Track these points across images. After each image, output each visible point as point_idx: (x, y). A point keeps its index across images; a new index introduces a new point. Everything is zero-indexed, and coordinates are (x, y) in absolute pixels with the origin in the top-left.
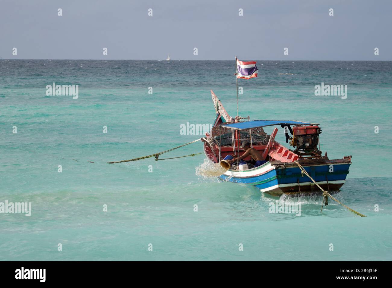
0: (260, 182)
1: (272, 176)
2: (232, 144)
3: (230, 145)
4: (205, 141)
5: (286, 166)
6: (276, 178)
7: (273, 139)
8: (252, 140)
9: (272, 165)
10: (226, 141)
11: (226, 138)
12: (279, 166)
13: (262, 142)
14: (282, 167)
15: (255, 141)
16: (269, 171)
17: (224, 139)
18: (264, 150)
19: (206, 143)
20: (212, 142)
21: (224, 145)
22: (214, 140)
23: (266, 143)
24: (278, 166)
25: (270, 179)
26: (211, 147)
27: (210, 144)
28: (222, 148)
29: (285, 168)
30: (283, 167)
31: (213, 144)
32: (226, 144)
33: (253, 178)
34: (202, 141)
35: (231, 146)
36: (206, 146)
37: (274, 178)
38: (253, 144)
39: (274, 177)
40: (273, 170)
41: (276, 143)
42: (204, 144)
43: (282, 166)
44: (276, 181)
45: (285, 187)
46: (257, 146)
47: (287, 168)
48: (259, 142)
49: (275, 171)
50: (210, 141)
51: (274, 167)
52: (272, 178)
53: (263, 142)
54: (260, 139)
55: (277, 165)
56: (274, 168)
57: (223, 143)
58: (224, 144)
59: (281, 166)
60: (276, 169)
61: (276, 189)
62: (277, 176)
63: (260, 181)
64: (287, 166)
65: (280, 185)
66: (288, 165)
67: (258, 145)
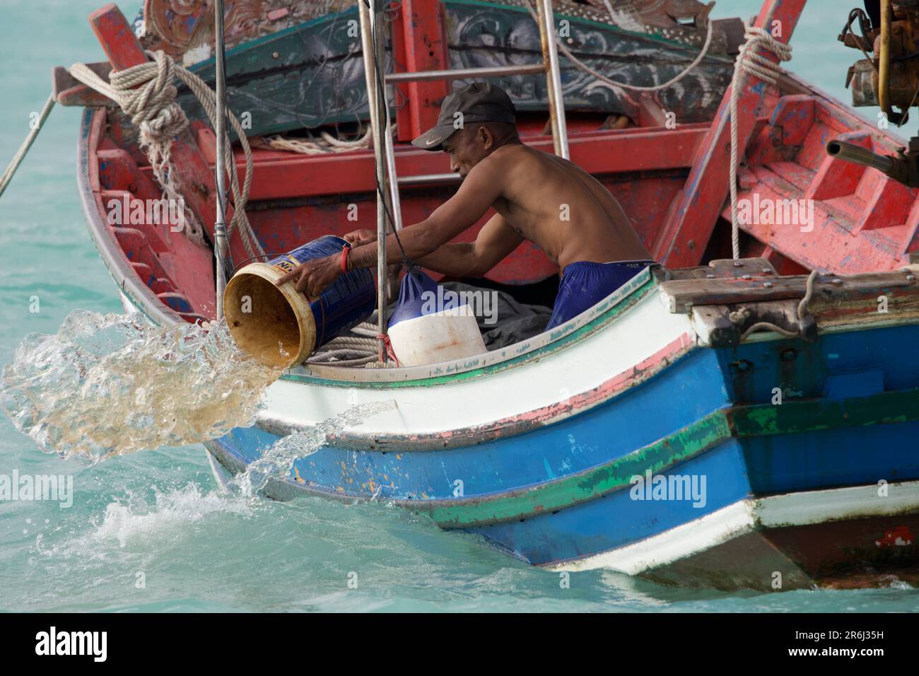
0: (583, 485)
1: (690, 418)
2: (366, 122)
3: (351, 128)
4: (88, 97)
5: (818, 318)
6: (725, 429)
7: (776, 58)
8: (565, 78)
9: (683, 305)
10: (310, 92)
11: (302, 66)
12: (752, 318)
13: (671, 92)
14: (781, 321)
15: (597, 83)
16: (658, 367)
17: (284, 70)
18: (683, 173)
19: (108, 119)
20: (164, 103)
21: (290, 135)
22: (184, 90)
23: (707, 100)
24: (740, 313)
25: (676, 445)
26: (153, 156)
27: (144, 127)
28: (269, 161)
29: (812, 330)
30: (792, 320)
31: (175, 121)
32: (309, 120)
33: (516, 448)
34: (70, 101)
35: (354, 145)
36: (101, 146)
37: (711, 438)
38: (574, 117)
39: (711, 425)
40: (695, 354)
41: (805, 97)
42: (86, 132)
43: (777, 308)
44: (732, 461)
45: (818, 519)
46: (615, 133)
47: (830, 326)
48: (636, 96)
49: (712, 364)
50: (143, 94)
51: (700, 328)
52: (693, 436)
53: (680, 92)
54: (649, 59)
55: (732, 302)
56: (705, 339)
57: (277, 111)
58: (281, 120)
59: (768, 317)
60: (724, 340)
61: (733, 547)
62: (730, 416)
63: (584, 474)
64: (835, 314)
65: (768, 501)
66: (839, 305)
67: (631, 123)
